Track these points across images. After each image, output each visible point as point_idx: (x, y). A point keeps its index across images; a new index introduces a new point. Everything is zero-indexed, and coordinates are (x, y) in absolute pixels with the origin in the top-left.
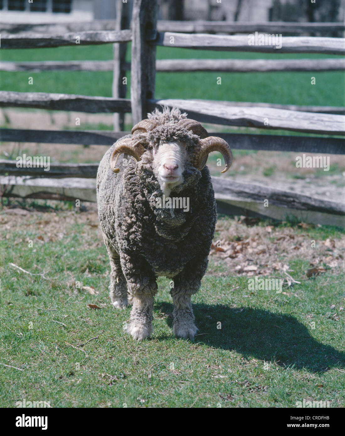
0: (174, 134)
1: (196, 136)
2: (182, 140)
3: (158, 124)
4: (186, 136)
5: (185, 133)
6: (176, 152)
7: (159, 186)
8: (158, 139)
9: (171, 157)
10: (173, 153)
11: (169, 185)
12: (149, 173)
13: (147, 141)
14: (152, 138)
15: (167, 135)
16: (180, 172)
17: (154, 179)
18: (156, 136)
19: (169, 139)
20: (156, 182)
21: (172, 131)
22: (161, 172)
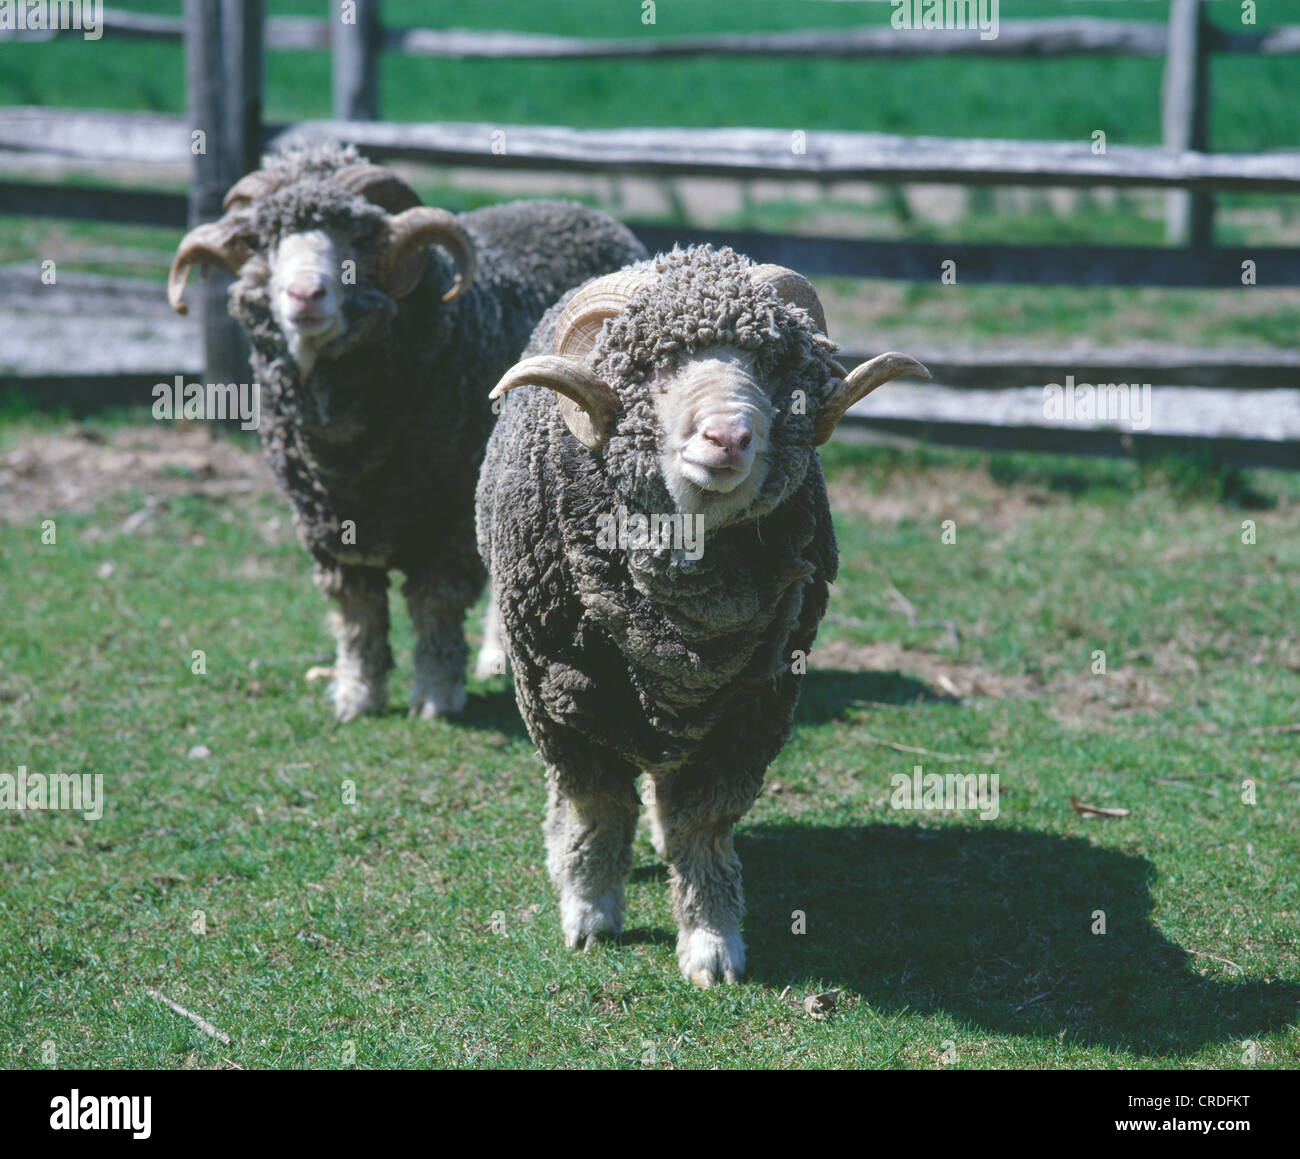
0: (313, 208)
1: (376, 209)
2: (335, 222)
3: (282, 184)
4: (346, 212)
5: (345, 204)
6: (320, 253)
7: (284, 344)
8: (278, 224)
9: (307, 268)
10: (311, 256)
11: (308, 343)
12: (261, 311)
13: (253, 230)
14: (262, 221)
15: (297, 212)
16: (331, 305)
17: (274, 327)
18: (271, 214)
19: (302, 224)
20: (277, 337)
21: (307, 200)
22: (285, 307)
